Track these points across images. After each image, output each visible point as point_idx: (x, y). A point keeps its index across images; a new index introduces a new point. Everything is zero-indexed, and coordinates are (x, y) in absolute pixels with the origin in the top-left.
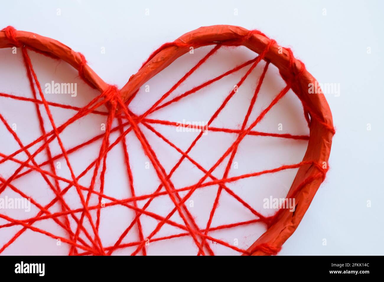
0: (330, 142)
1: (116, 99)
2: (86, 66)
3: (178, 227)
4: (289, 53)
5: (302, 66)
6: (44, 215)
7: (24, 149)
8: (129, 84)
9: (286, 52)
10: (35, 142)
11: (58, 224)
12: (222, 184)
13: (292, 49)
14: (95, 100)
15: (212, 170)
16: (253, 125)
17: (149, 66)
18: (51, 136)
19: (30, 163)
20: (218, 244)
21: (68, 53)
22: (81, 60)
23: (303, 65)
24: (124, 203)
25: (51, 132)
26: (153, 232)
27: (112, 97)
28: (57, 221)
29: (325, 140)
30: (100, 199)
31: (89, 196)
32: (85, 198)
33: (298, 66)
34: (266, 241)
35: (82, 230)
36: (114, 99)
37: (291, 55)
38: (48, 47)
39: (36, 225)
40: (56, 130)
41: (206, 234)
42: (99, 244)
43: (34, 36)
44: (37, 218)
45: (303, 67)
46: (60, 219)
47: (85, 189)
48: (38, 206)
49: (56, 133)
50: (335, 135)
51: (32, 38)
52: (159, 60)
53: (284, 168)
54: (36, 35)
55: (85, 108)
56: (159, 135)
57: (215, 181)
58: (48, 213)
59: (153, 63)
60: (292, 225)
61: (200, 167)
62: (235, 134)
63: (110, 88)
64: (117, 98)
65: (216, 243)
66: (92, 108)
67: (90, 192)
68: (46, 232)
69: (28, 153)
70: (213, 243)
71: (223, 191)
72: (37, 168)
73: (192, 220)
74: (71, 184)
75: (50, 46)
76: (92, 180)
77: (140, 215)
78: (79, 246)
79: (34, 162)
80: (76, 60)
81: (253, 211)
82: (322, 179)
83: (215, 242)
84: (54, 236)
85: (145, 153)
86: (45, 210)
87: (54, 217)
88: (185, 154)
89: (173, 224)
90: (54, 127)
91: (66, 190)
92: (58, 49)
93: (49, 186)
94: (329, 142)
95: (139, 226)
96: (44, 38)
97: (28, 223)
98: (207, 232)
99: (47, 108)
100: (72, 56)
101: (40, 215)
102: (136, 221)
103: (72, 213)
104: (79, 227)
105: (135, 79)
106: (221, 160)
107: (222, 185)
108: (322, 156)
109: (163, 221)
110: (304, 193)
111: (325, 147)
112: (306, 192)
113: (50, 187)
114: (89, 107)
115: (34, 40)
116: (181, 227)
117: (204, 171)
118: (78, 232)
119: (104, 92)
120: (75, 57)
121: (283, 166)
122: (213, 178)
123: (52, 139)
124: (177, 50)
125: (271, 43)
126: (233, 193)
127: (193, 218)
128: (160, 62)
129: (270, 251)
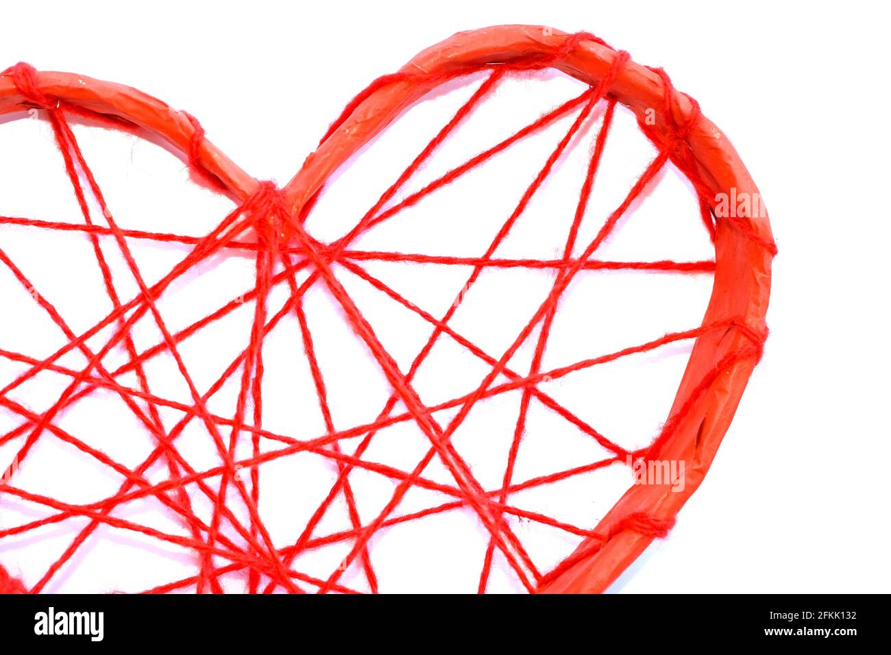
0: (768, 272)
1: (279, 211)
2: (204, 143)
3: (439, 492)
4: (662, 78)
5: (694, 107)
6: (135, 488)
7: (78, 342)
8: (306, 174)
9: (656, 78)
10: (101, 325)
11: (169, 507)
12: (530, 385)
13: (668, 71)
14: (231, 218)
15: (507, 356)
16: (593, 247)
17: (347, 131)
18: (137, 307)
19: (94, 373)
20: (532, 521)
21: (163, 115)
22: (193, 130)
23: (693, 102)
24: (314, 446)
25: (137, 298)
26: (386, 508)
27: (270, 208)
28: (166, 500)
29: (756, 270)
30: (255, 441)
31: (234, 437)
32: (227, 442)
33: (685, 107)
34: (640, 507)
35: (224, 515)
36: (274, 212)
37: (668, 84)
38: (115, 105)
39: (118, 512)
40: (149, 293)
41: (502, 501)
42: (267, 545)
43: (81, 81)
44: (120, 497)
45: (695, 109)
46: (171, 493)
47: (224, 422)
48: (120, 468)
49: (148, 299)
50: (776, 257)
51: (76, 86)
52: (370, 116)
53: (668, 339)
54: (85, 78)
55: (208, 238)
56: (378, 284)
57: (515, 381)
58: (144, 483)
59: (357, 123)
60: (697, 467)
61: (477, 352)
62: (551, 269)
63: (263, 189)
64: (281, 209)
65: (528, 519)
66: (226, 236)
67: (237, 429)
68: (144, 527)
69: (86, 351)
70: (520, 519)
71: (534, 402)
72: (109, 381)
73: (467, 471)
74: (191, 413)
75: (118, 102)
76: (239, 401)
77: (349, 470)
78: (221, 554)
79: (102, 371)
80: (180, 130)
81: (603, 441)
82: (755, 358)
83: (525, 519)
84: (163, 534)
85: (354, 331)
86: (137, 477)
87: (159, 492)
88: (442, 325)
89: (429, 485)
90: (142, 286)
91: (179, 428)
92: (140, 107)
93: (141, 421)
94: (765, 273)
95: (349, 494)
96: (104, 86)
97: (99, 511)
98: (505, 496)
99: (122, 244)
100: (171, 120)
101: (127, 490)
102: (342, 485)
103: (198, 478)
104: (218, 509)
105: (317, 163)
106: (526, 333)
107: (529, 388)
108: (752, 306)
109: (407, 481)
110: (717, 393)
111: (757, 284)
112: (723, 391)
113: (144, 425)
114: (217, 235)
115: (82, 90)
116: (446, 490)
117: (490, 361)
118: (216, 522)
119: (251, 198)
120: (177, 123)
121: (666, 336)
122: (510, 374)
123: (140, 313)
124: (409, 91)
125: (621, 60)
126: (556, 404)
127: (469, 466)
128: (372, 119)
129: (652, 530)
